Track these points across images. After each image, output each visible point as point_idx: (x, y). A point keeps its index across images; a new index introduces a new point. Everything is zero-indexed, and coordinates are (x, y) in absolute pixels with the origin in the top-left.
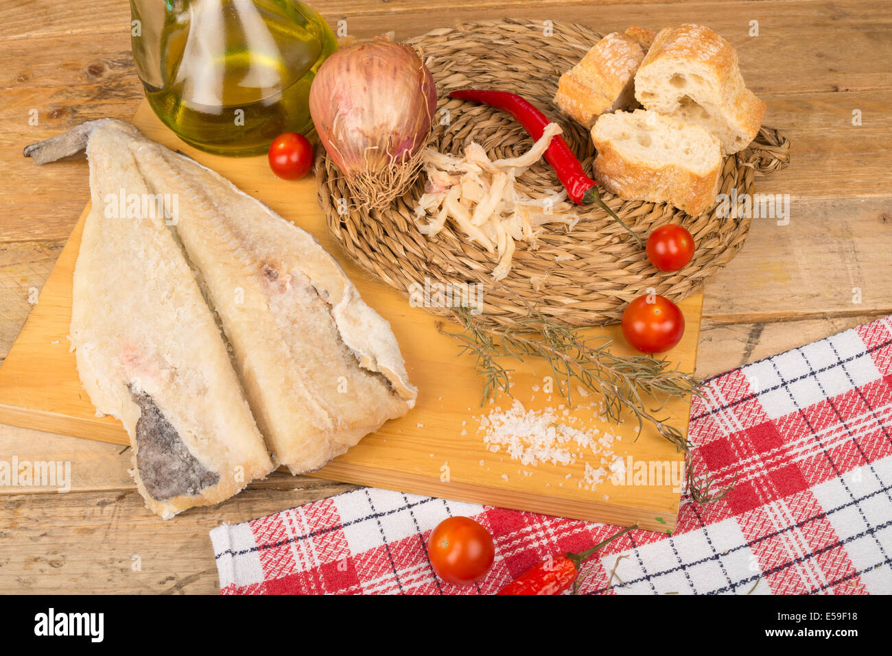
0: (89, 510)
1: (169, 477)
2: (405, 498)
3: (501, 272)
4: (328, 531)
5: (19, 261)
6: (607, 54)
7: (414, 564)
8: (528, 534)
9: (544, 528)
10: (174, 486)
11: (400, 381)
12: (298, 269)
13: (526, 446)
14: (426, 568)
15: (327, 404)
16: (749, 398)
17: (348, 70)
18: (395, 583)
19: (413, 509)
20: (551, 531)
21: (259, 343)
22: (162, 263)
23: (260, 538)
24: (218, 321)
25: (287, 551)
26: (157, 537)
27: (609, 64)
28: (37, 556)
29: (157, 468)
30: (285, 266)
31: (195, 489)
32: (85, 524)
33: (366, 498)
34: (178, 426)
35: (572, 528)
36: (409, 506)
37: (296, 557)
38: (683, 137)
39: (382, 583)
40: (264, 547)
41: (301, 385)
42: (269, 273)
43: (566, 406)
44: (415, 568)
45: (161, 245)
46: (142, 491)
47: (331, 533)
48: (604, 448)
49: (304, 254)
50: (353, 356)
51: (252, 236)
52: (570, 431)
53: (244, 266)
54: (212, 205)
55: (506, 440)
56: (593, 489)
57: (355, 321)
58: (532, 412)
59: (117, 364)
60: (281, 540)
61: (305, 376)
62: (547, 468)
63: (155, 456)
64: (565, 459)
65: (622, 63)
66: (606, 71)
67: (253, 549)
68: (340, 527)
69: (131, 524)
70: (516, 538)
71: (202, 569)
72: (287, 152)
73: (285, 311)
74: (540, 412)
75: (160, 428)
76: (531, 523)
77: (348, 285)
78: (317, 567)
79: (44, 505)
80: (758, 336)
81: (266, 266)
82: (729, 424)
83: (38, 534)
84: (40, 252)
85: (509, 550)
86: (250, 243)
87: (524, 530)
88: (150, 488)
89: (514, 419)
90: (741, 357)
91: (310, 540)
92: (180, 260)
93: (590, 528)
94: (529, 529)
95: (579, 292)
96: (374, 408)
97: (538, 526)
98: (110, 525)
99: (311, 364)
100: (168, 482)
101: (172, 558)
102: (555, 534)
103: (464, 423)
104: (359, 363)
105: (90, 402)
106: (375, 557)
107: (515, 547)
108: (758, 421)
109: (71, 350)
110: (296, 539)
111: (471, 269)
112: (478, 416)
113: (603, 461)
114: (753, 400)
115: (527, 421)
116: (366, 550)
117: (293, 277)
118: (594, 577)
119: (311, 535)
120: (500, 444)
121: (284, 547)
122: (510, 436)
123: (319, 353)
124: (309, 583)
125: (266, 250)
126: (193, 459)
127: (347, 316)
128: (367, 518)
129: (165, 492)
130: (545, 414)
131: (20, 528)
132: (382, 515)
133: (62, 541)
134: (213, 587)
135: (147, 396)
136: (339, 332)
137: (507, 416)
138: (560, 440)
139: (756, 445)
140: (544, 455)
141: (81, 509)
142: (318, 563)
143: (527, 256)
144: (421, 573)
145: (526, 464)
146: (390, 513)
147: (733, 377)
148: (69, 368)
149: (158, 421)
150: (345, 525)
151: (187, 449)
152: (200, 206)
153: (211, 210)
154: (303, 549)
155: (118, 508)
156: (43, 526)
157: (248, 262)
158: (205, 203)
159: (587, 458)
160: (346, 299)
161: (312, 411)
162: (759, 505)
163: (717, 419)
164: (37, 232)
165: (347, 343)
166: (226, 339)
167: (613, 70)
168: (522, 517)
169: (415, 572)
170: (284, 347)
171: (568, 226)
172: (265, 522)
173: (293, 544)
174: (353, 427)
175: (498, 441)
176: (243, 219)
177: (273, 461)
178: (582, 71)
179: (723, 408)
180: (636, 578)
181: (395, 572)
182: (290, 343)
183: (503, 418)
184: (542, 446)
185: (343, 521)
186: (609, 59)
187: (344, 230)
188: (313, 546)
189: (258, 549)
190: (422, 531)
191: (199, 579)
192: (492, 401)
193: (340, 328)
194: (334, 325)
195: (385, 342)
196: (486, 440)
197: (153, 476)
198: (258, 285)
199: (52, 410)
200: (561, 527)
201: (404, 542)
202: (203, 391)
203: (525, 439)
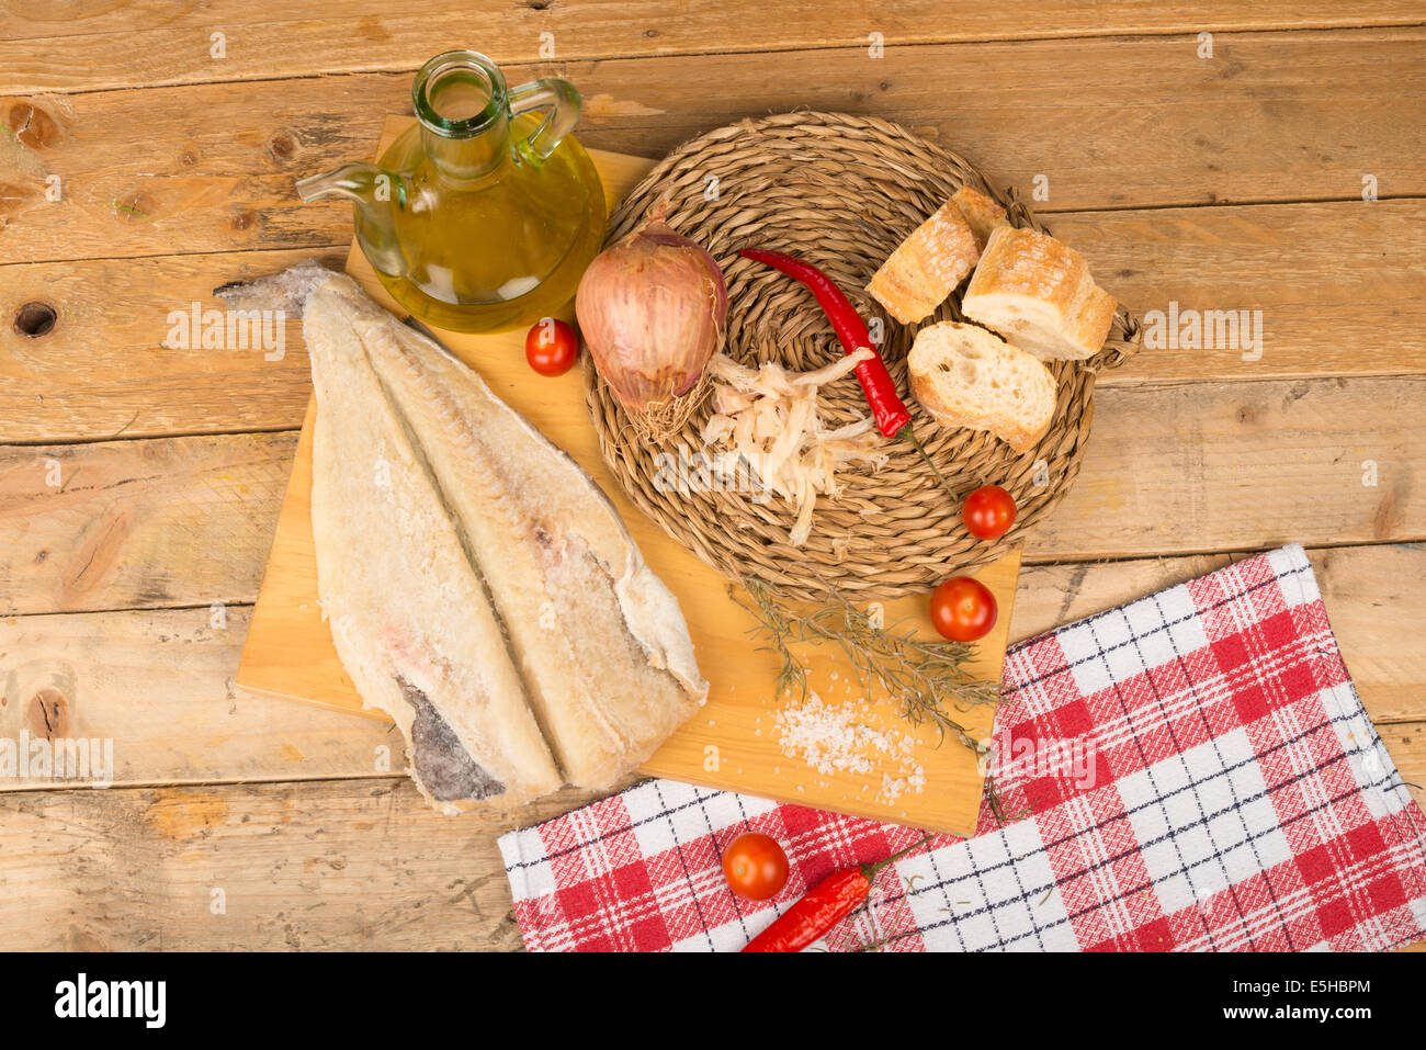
0: (364, 802)
1: (450, 780)
2: (696, 791)
3: (800, 534)
4: (618, 832)
5: (234, 462)
6: (932, 245)
7: (707, 867)
8: (822, 834)
9: (839, 829)
10: (457, 789)
11: (692, 685)
12: (573, 531)
13: (823, 750)
14: (720, 873)
15: (617, 723)
16: (1062, 670)
17: (626, 302)
18: (688, 890)
19: (704, 803)
20: (846, 832)
21: (539, 639)
22: (417, 515)
23: (550, 846)
24: (487, 591)
25: (578, 857)
26: (440, 833)
27: (934, 261)
28: (316, 856)
29: (437, 771)
30: (559, 528)
31: (480, 792)
32: (361, 818)
33: (656, 792)
34: (456, 729)
35: (867, 829)
36: (701, 800)
37: (587, 863)
38: (1015, 372)
39: (675, 890)
40: (555, 855)
41: (589, 700)
42: (541, 536)
43: (866, 699)
44: (708, 872)
45: (413, 487)
46: (421, 787)
47: (622, 835)
48: (905, 755)
49: (578, 508)
50: (641, 650)
51: (516, 476)
52: (869, 734)
53: (512, 524)
54: (464, 424)
55: (803, 744)
56: (892, 803)
57: (640, 599)
58: (829, 706)
59: (381, 649)
60: (571, 846)
61: (591, 686)
62: (843, 777)
63: (434, 759)
64: (864, 768)
65: (950, 264)
66: (930, 270)
67: (543, 859)
68: (630, 828)
69: (411, 817)
70: (810, 839)
71: (490, 871)
72: (549, 351)
73: (563, 592)
74: (838, 707)
75: (437, 730)
76: (826, 822)
77: (630, 550)
78: (608, 873)
79: (314, 795)
80: (1079, 583)
81: (537, 528)
82: (1037, 703)
83: (314, 830)
84: (257, 449)
85: (802, 852)
86: (516, 485)
87: (818, 830)
88: (430, 788)
89: (811, 718)
90: (1059, 611)
91: (601, 843)
92: (437, 511)
93: (885, 828)
94: (823, 829)
95: (885, 558)
96: (665, 721)
97: (832, 825)
98: (388, 818)
99: (597, 669)
100: (449, 785)
101: (458, 858)
102: (850, 835)
103: (758, 720)
104: (648, 660)
105: (354, 687)
106: (668, 860)
107: (809, 849)
108: (1069, 699)
109: (324, 619)
110: (587, 844)
111: (766, 523)
112: (773, 709)
113: (901, 770)
114: (1065, 673)
115: (825, 721)
116: (657, 853)
117: (569, 541)
118: (887, 884)
119: (602, 838)
120: (796, 747)
121: (575, 854)
122: (806, 739)
123: (603, 649)
124: (601, 891)
125: (535, 501)
126: (475, 765)
127: (631, 593)
128: (658, 816)
129: (446, 794)
130: (844, 711)
131: (293, 824)
132: (672, 811)
133: (339, 839)
134: (503, 891)
135: (419, 691)
136: (623, 616)
137: (803, 713)
138: (858, 743)
139: (1063, 730)
140: (840, 763)
141: (355, 800)
142: (610, 868)
143: (828, 505)
144: (715, 879)
145: (823, 773)
146: (680, 808)
147: (1046, 645)
148: (325, 643)
149: (434, 722)
150: (635, 825)
151: (467, 754)
152: (452, 426)
153: (466, 434)
154: (594, 853)
155: (394, 799)
156: (316, 821)
157: (516, 520)
158: (457, 422)
159: (885, 766)
160: (629, 571)
161: (601, 730)
162: (1060, 801)
163: (1025, 696)
164: (248, 417)
165: (633, 630)
166: (499, 618)
167: (938, 272)
168: (816, 814)
169: (708, 878)
170: (566, 645)
171: (875, 464)
172: (553, 828)
173: (583, 850)
174: (645, 746)
175: (794, 743)
176: (503, 448)
177: (562, 778)
178: (900, 261)
179: (1033, 681)
180: (929, 885)
181: (688, 877)
182: (571, 638)
183: (799, 715)
184: (839, 751)
185: (633, 822)
186: (935, 255)
187: (620, 462)
188: (604, 849)
189: (549, 858)
190: (715, 831)
191: (487, 882)
192: (788, 692)
193: (624, 611)
194: (617, 605)
195: (673, 629)
196: (782, 741)
197: (433, 778)
198: (531, 556)
199: (313, 698)
200: (856, 827)
201: (696, 843)
202: (483, 700)
203: (822, 742)
